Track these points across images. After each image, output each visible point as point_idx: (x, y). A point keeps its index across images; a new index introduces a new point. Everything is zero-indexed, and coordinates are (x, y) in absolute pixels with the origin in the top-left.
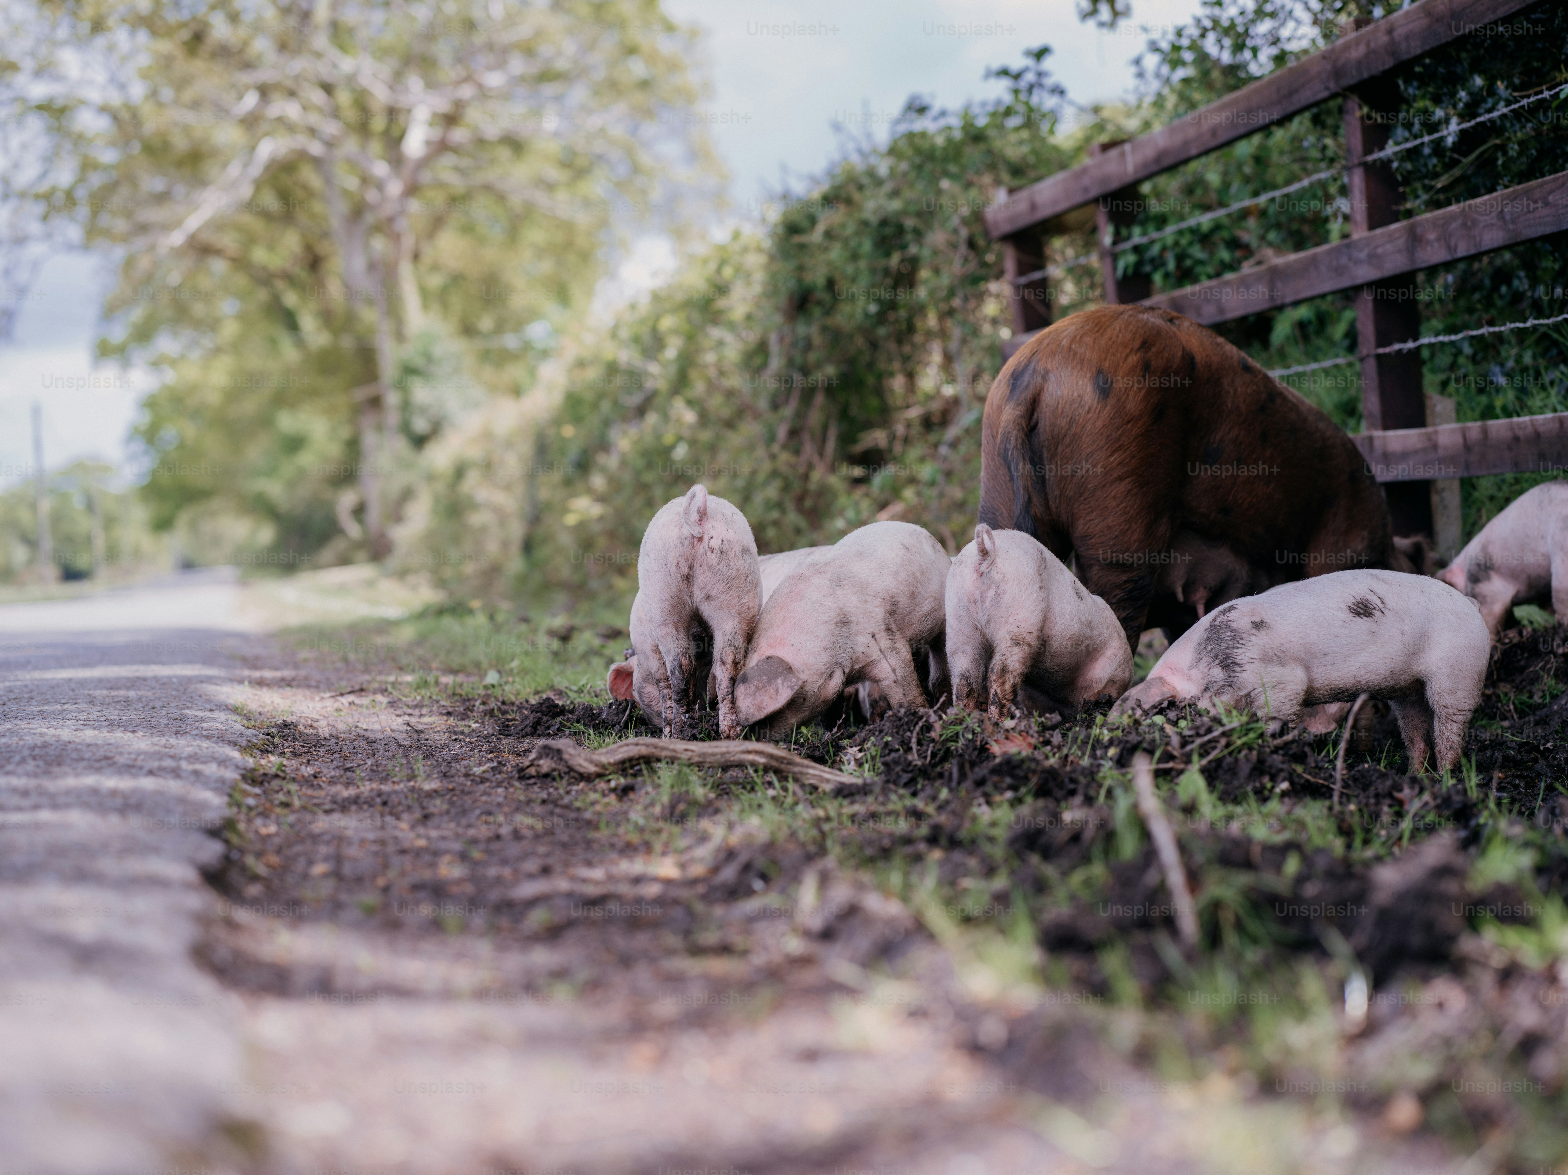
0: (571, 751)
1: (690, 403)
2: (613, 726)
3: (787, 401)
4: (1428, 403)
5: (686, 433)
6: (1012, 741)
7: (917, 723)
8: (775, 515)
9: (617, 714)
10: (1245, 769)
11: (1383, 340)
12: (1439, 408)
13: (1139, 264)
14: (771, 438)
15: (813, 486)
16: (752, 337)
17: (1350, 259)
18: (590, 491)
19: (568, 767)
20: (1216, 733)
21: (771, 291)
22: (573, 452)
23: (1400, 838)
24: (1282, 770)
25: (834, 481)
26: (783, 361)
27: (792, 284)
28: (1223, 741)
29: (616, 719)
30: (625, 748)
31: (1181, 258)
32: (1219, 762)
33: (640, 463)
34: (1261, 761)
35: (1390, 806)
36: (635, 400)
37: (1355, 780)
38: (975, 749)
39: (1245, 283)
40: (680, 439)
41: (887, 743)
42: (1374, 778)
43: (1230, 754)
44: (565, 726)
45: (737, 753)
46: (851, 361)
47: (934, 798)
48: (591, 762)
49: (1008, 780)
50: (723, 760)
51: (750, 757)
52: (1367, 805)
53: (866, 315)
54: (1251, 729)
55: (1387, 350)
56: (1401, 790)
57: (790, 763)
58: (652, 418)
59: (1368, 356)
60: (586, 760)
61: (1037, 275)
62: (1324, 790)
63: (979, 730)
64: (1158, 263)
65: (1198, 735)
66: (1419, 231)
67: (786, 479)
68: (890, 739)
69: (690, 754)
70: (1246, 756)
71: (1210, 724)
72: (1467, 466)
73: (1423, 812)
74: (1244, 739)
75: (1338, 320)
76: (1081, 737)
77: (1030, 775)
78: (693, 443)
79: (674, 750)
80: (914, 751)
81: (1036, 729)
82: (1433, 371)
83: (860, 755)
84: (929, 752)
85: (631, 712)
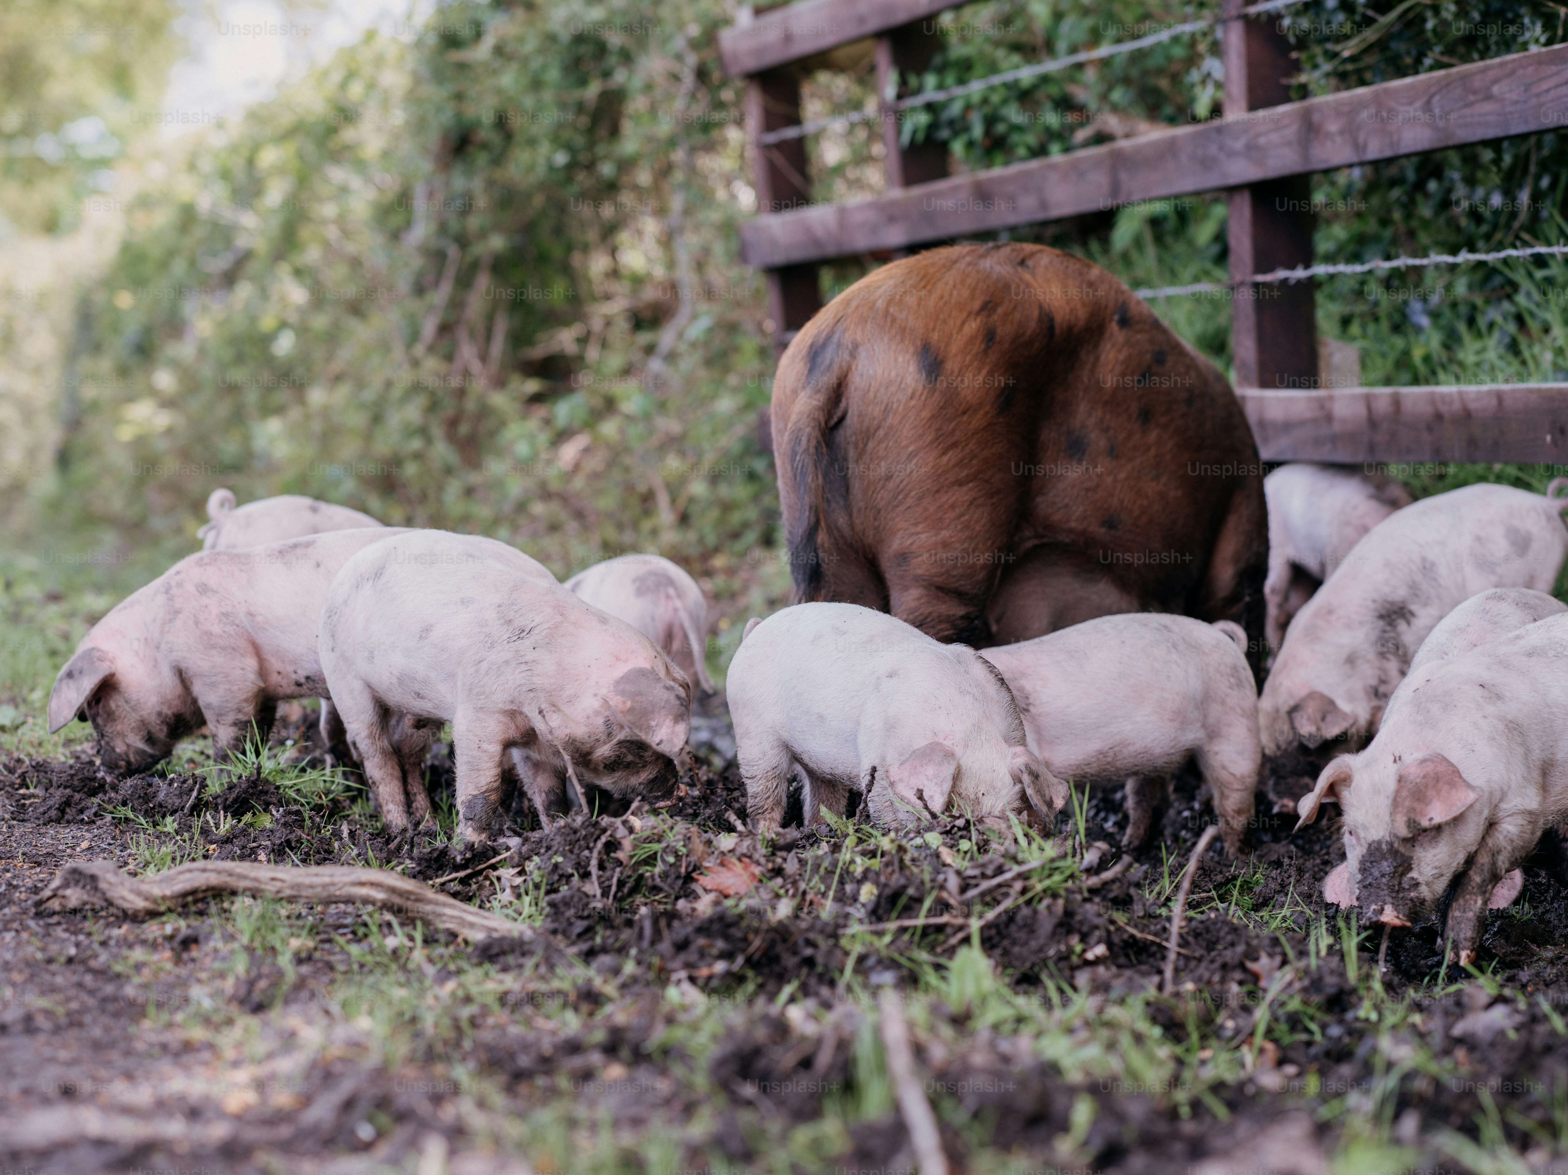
0: (110, 877)
1: (298, 273)
2: (175, 811)
3: (437, 283)
4: (1323, 351)
5: (293, 318)
6: (729, 869)
7: (598, 838)
8: (416, 444)
9: (180, 795)
10: (1046, 925)
11: (1263, 264)
12: (1337, 359)
13: (932, 127)
14: (414, 337)
15: (470, 405)
16: (391, 182)
17: (1221, 148)
18: (152, 392)
19: (106, 900)
20: (1008, 876)
21: (419, 126)
22: (131, 329)
23: (1252, 1034)
24: (1096, 927)
25: (499, 400)
26: (433, 227)
27: (447, 117)
28: (1018, 885)
29: (177, 802)
30: (188, 876)
31: (990, 121)
32: (1011, 916)
33: (227, 354)
34: (1069, 913)
35: (1241, 983)
36: (220, 264)
37: (1197, 935)
38: (678, 877)
39: (1077, 171)
40: (283, 325)
41: (556, 866)
42: (1222, 934)
43: (1029, 902)
44: (105, 810)
45: (345, 885)
46: (529, 229)
47: (616, 971)
48: (139, 893)
49: (720, 944)
50: (325, 894)
51: (364, 891)
52: (1209, 982)
53: (551, 168)
54: (1056, 869)
55: (1268, 278)
56: (1256, 959)
57: (419, 899)
58: (244, 291)
59: (1242, 284)
60: (132, 891)
61: (790, 133)
62: (1154, 949)
63: (684, 850)
64: (959, 126)
65: (984, 876)
66: (1316, 118)
67: (432, 394)
68: (560, 859)
69: (278, 884)
70: (1049, 907)
71: (1001, 860)
72: (1372, 448)
73: (1284, 997)
74: (1047, 883)
75: (1206, 216)
76: (826, 864)
77: (751, 936)
78: (302, 330)
79: (256, 880)
80: (594, 877)
81: (764, 851)
82: (1331, 297)
83: (519, 880)
84: (615, 880)
85: (199, 792)
